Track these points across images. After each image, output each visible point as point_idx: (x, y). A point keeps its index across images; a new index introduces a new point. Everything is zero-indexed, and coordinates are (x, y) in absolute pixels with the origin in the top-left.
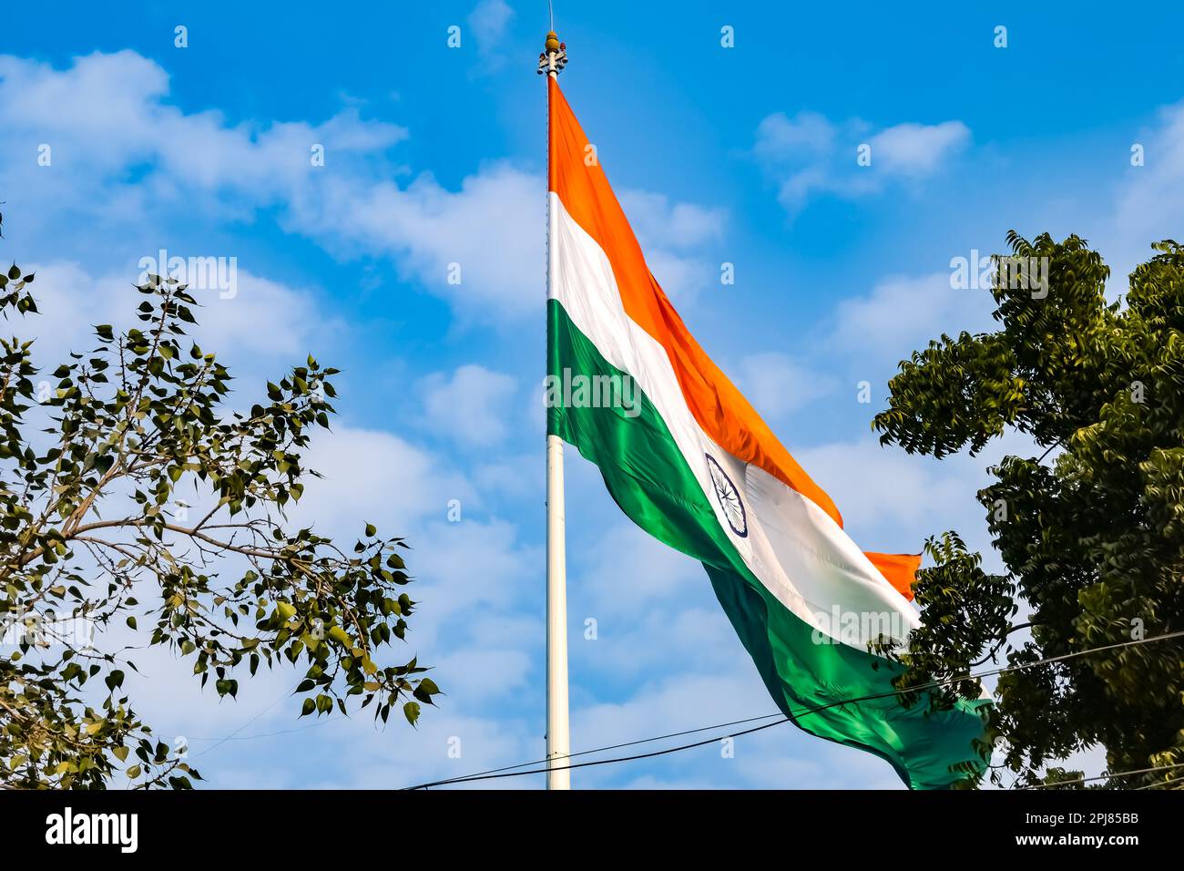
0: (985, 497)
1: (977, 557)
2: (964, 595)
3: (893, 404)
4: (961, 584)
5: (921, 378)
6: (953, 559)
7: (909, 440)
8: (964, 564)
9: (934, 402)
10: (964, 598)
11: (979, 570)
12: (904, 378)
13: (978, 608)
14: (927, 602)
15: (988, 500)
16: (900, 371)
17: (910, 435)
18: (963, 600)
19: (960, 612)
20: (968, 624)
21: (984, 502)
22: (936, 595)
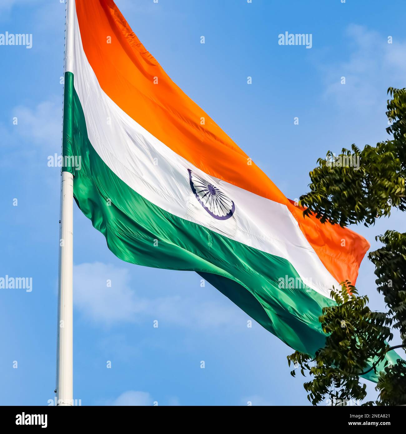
0: (374, 257)
1: (366, 298)
2: (356, 326)
3: (312, 188)
4: (354, 318)
5: (335, 175)
6: (349, 300)
7: (322, 214)
8: (356, 304)
9: (345, 192)
10: (356, 327)
11: (367, 308)
12: (321, 170)
13: (365, 335)
14: (331, 331)
15: (376, 259)
16: (318, 165)
17: (323, 211)
18: (356, 329)
19: (353, 337)
20: (358, 346)
21: (373, 261)
22: (336, 326)
